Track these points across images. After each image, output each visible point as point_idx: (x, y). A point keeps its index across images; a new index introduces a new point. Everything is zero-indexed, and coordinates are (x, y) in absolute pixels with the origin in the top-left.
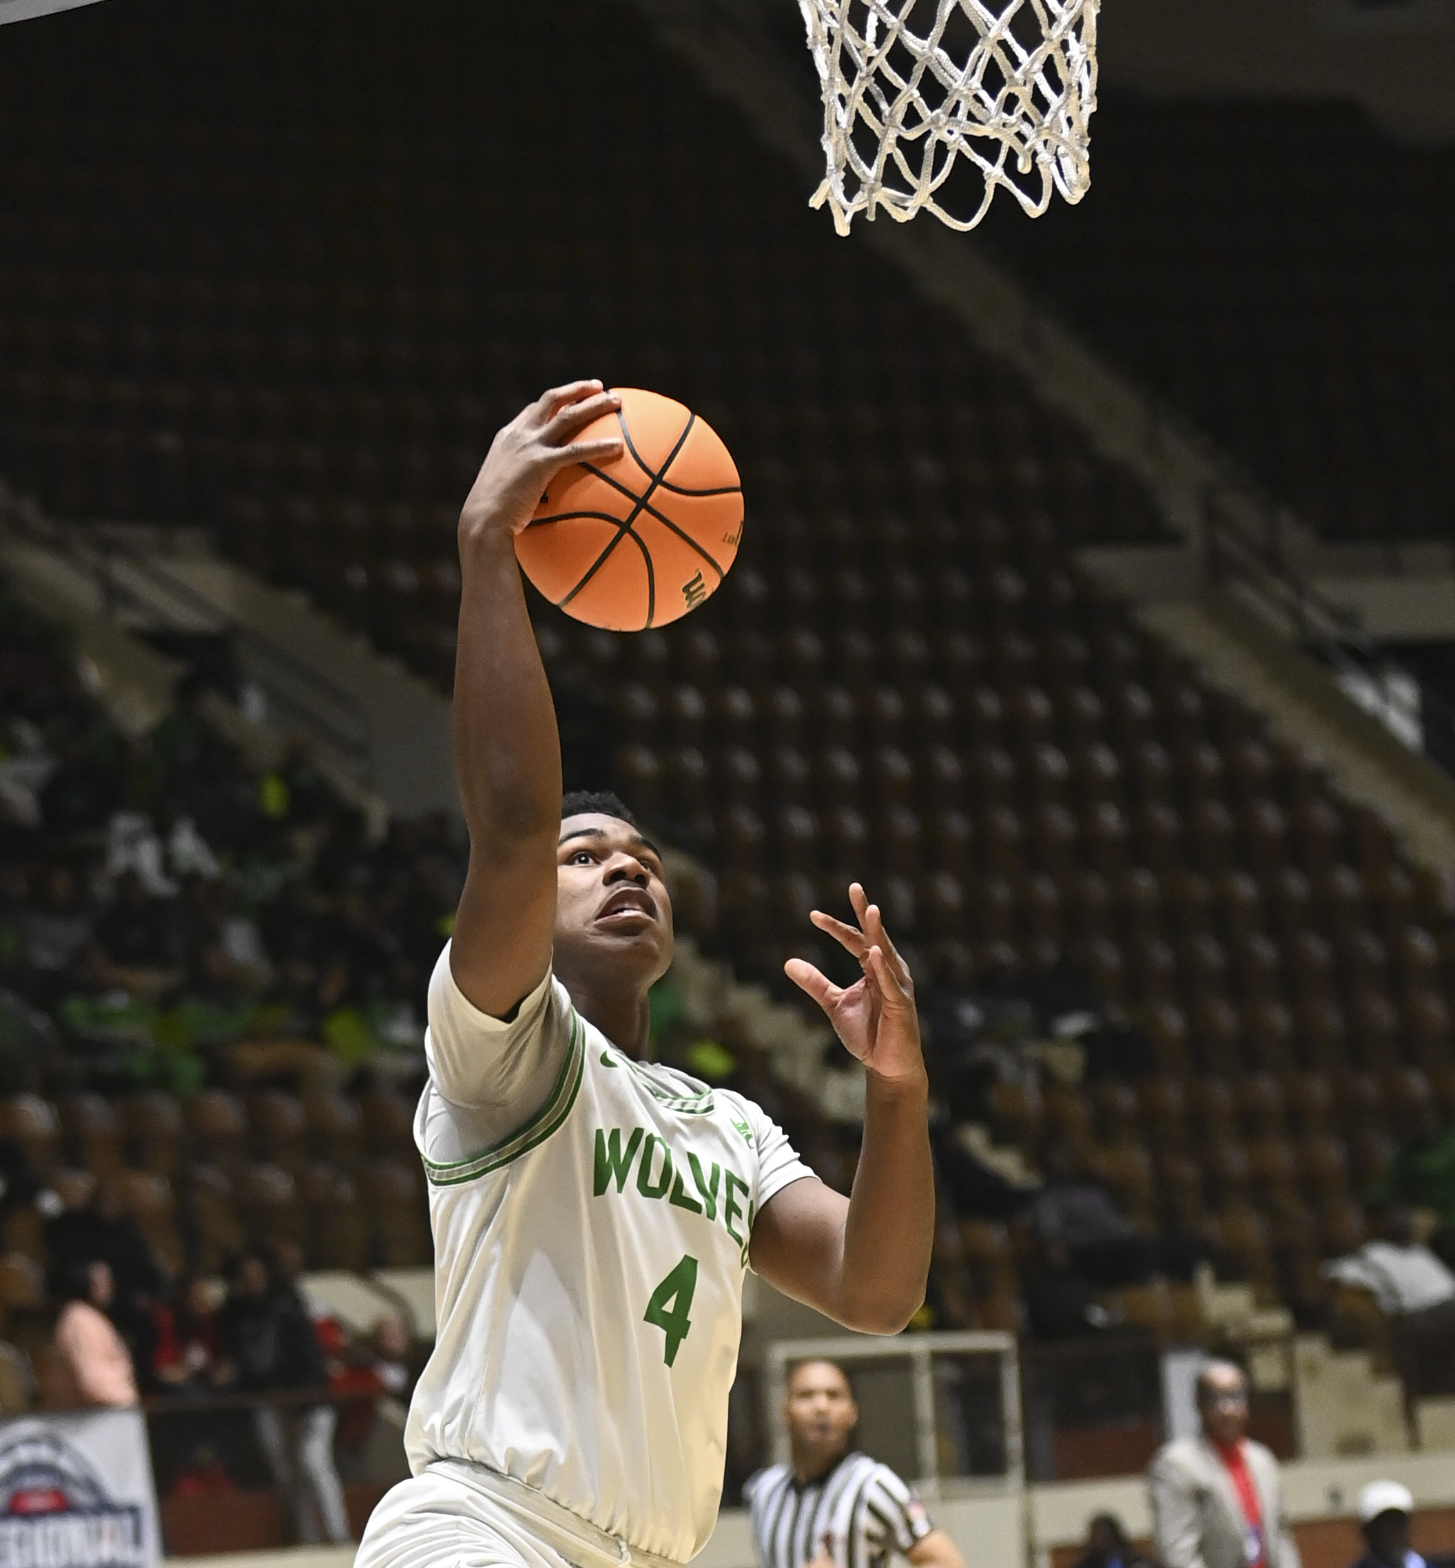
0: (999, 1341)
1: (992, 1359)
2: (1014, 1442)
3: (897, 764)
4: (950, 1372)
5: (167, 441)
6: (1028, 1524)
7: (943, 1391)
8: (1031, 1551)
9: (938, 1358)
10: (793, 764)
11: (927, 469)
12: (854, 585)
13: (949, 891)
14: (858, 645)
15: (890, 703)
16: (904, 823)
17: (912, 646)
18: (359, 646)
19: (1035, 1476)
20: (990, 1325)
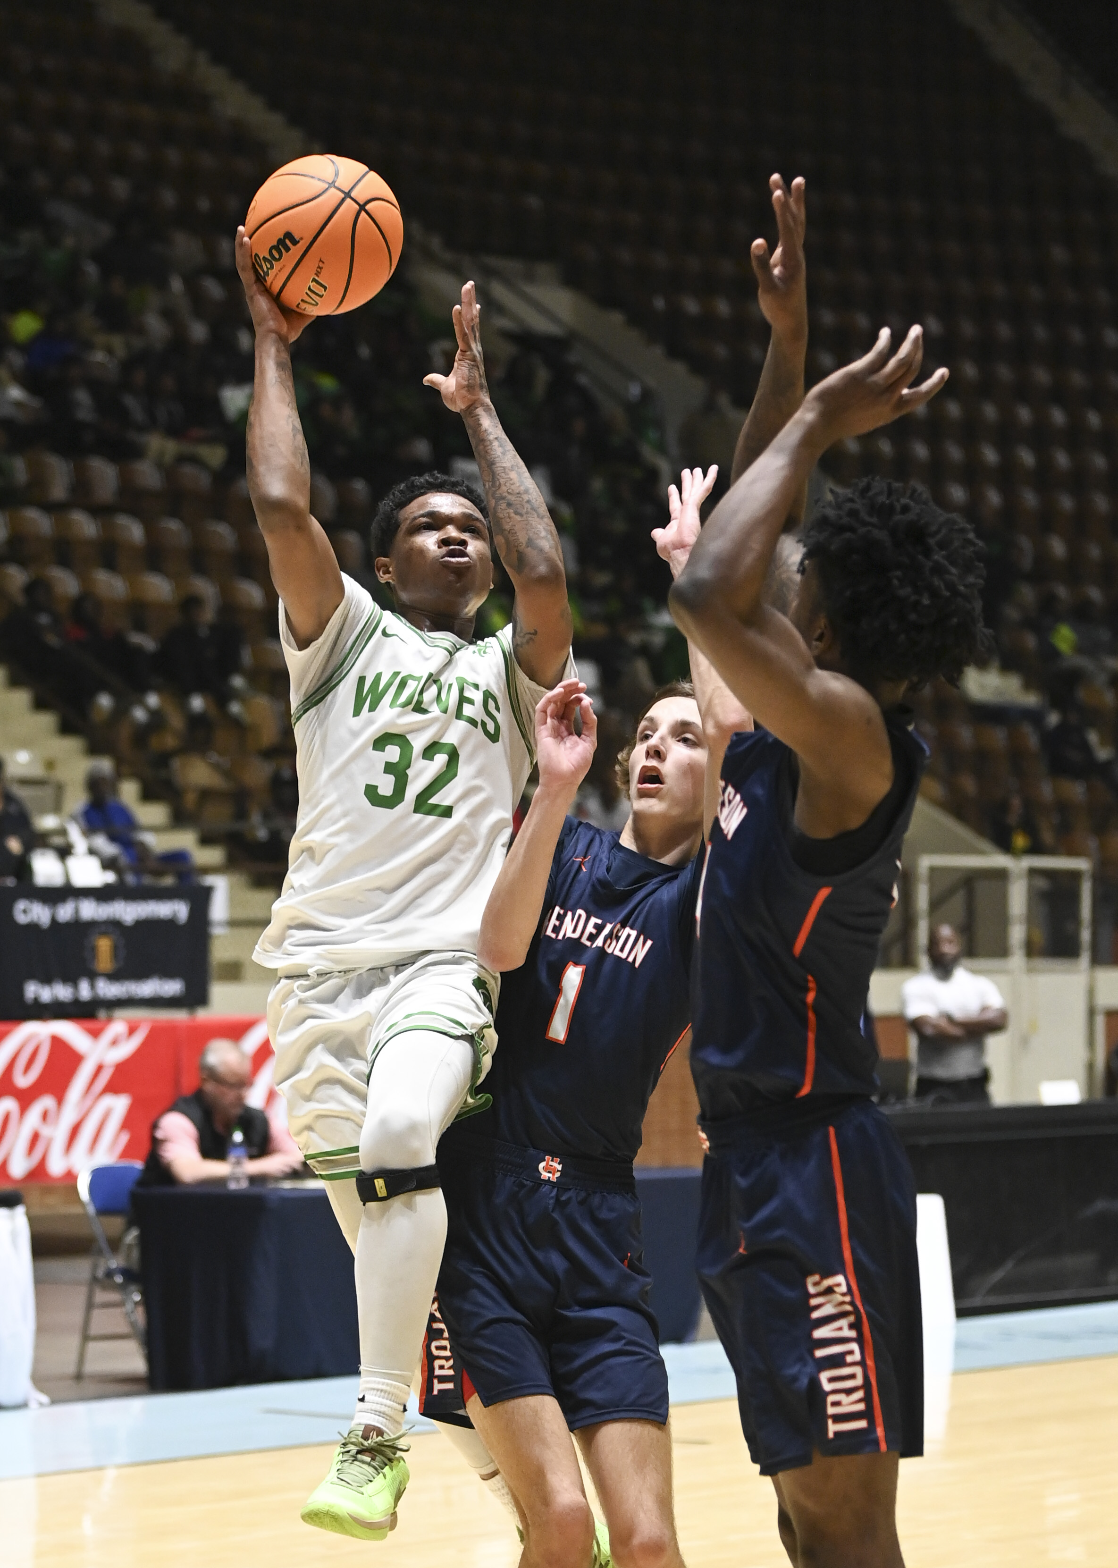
0: (1081, 864)
1: (1075, 876)
2: (1086, 935)
3: (1027, 457)
4: (1042, 883)
5: (533, 202)
6: (1091, 993)
7: (1035, 897)
8: (1092, 1012)
9: (1033, 872)
10: (955, 453)
11: (1059, 254)
12: (1004, 331)
13: (1058, 547)
14: (1004, 372)
15: (1024, 414)
16: (1030, 499)
17: (1042, 376)
18: (658, 352)
19: (1097, 960)
20: (1072, 852)
